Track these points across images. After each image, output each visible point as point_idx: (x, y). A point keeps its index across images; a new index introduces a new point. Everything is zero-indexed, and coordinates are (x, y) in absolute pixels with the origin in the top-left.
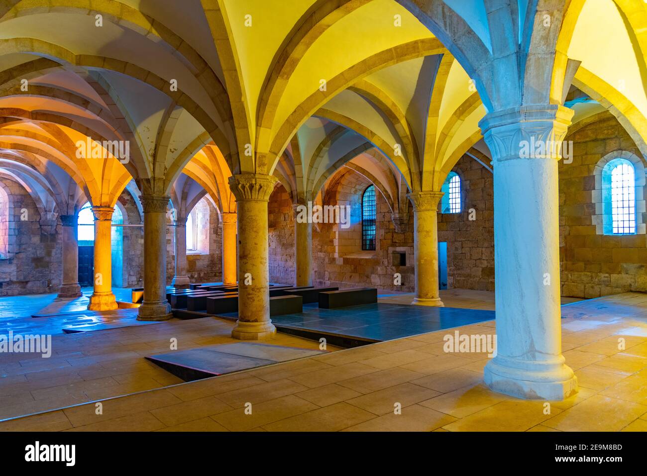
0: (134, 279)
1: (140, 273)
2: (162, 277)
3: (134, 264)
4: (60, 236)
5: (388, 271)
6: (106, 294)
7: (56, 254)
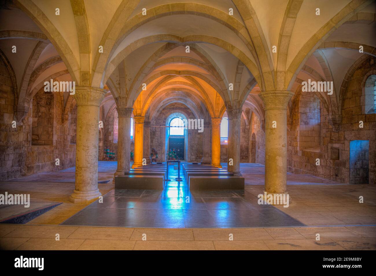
0: (194, 157)
1: (197, 154)
2: (124, 156)
3: (194, 149)
4: (157, 133)
5: (328, 163)
6: (138, 164)
7: (155, 142)
